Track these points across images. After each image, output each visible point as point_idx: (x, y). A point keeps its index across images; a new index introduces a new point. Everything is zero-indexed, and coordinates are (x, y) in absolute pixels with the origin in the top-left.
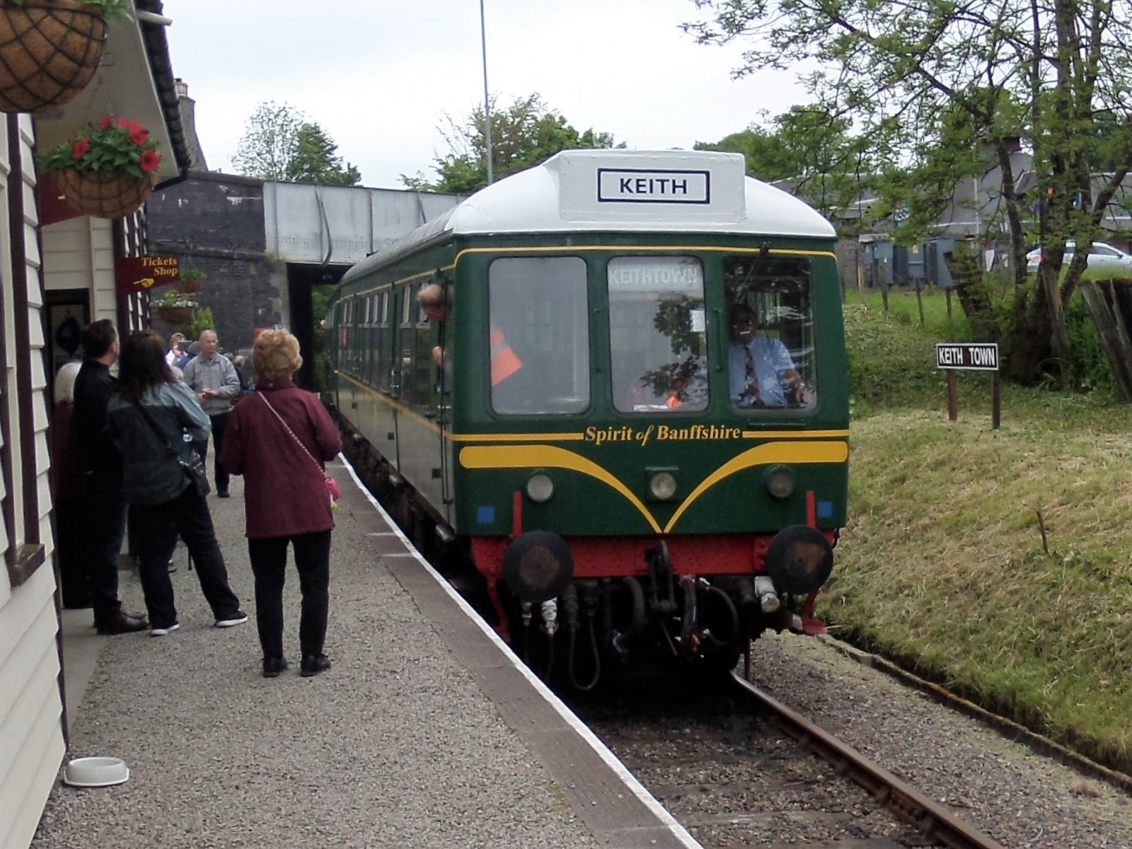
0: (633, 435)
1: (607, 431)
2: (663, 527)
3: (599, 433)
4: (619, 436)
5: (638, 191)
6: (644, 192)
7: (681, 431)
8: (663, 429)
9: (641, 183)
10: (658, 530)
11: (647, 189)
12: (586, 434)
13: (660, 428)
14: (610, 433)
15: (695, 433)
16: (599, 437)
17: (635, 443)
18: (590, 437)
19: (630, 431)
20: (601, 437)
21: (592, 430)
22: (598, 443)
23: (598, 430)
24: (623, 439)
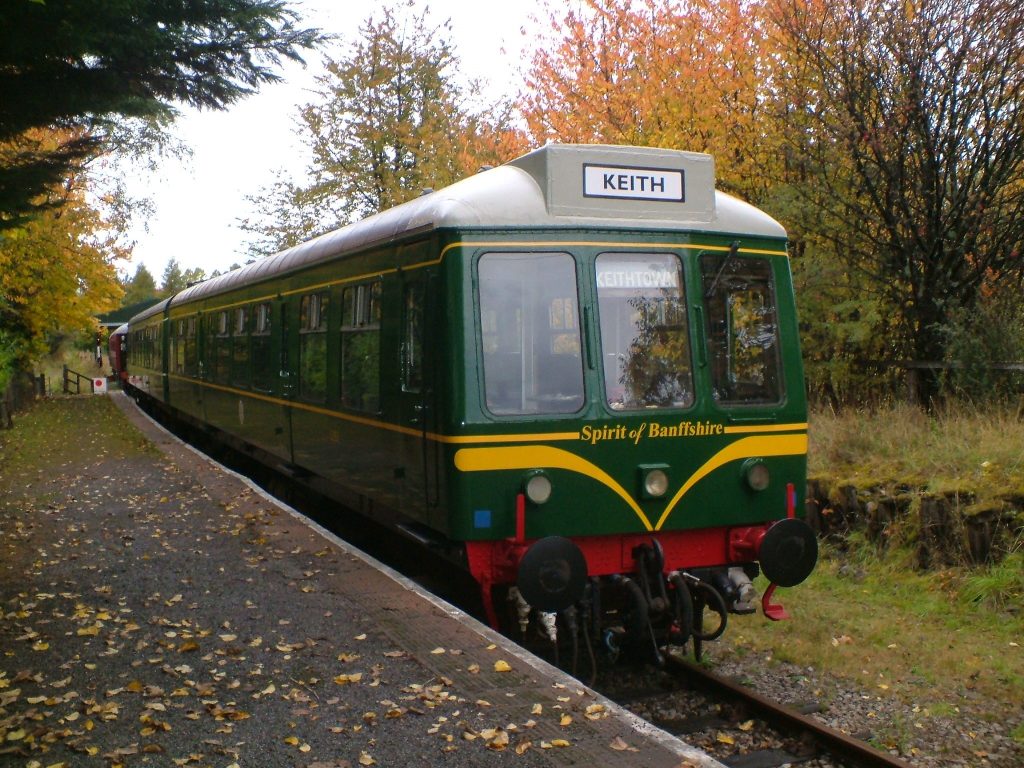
0: (627, 433)
1: (602, 430)
2: (654, 524)
3: (595, 432)
4: (614, 434)
5: (620, 188)
6: (626, 189)
7: (671, 428)
8: (655, 427)
9: (623, 179)
10: (649, 527)
11: (628, 185)
12: (582, 434)
13: (652, 425)
14: (605, 431)
15: (683, 429)
16: (595, 436)
17: (629, 441)
18: (586, 436)
19: (624, 429)
20: (597, 436)
21: (587, 429)
22: (594, 442)
23: (594, 428)
24: (617, 437)
